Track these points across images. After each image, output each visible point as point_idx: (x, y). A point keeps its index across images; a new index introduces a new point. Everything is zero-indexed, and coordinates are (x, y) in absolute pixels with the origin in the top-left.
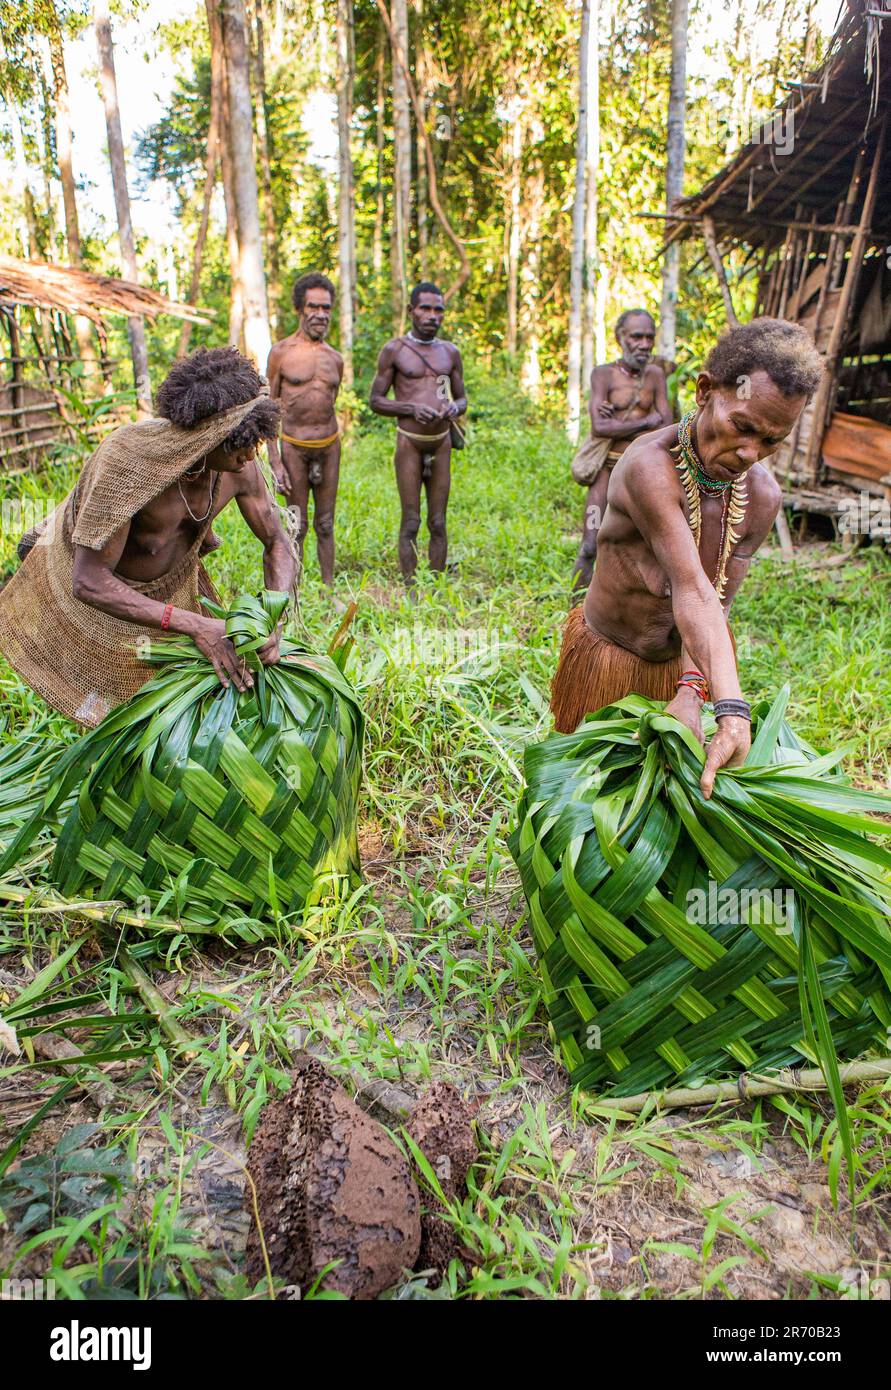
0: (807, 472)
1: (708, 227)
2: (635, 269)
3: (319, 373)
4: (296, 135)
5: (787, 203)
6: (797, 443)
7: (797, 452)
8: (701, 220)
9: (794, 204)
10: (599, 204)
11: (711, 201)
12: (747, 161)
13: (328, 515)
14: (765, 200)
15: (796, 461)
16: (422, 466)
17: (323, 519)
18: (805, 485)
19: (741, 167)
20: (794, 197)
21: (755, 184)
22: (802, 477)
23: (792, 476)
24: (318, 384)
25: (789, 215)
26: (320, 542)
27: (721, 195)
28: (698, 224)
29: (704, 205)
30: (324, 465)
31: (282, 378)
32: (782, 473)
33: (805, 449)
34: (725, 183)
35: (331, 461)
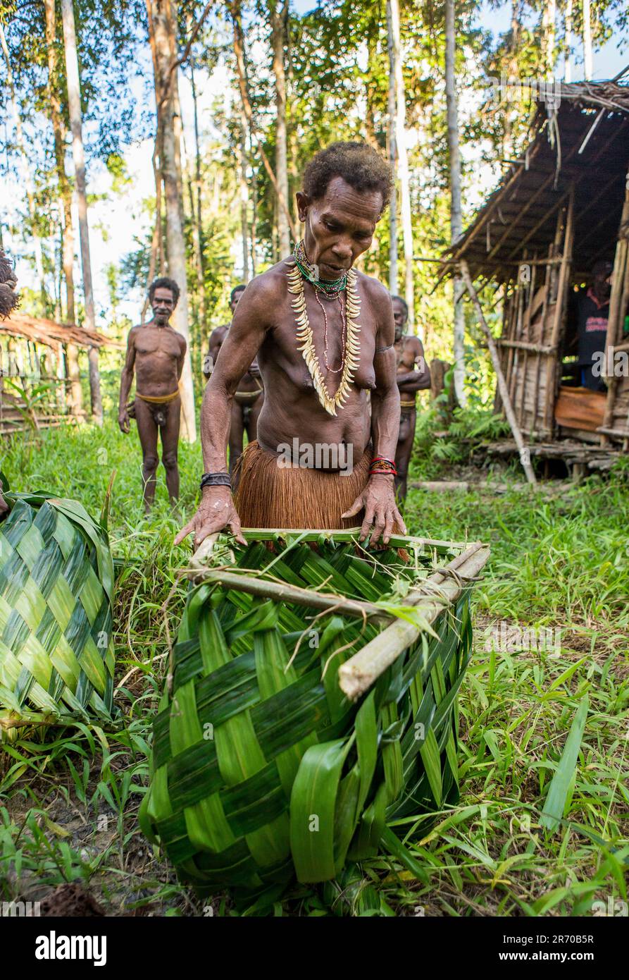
0: (546, 430)
1: (463, 267)
2: (442, 328)
3: (162, 346)
4: (224, 258)
5: (518, 249)
6: (537, 411)
7: (537, 417)
8: (459, 262)
9: (521, 251)
10: (415, 287)
11: (464, 248)
12: (484, 219)
13: (171, 453)
14: (502, 248)
15: (537, 425)
16: (243, 415)
17: (167, 456)
18: (545, 440)
19: (481, 223)
20: (522, 244)
21: (492, 236)
22: (542, 434)
23: (535, 434)
24: (161, 354)
25: (519, 257)
26: (168, 474)
27: (470, 244)
28: (457, 265)
29: (459, 252)
30: (166, 415)
31: (135, 350)
32: (528, 433)
33: (542, 415)
34: (472, 236)
35: (172, 411)
